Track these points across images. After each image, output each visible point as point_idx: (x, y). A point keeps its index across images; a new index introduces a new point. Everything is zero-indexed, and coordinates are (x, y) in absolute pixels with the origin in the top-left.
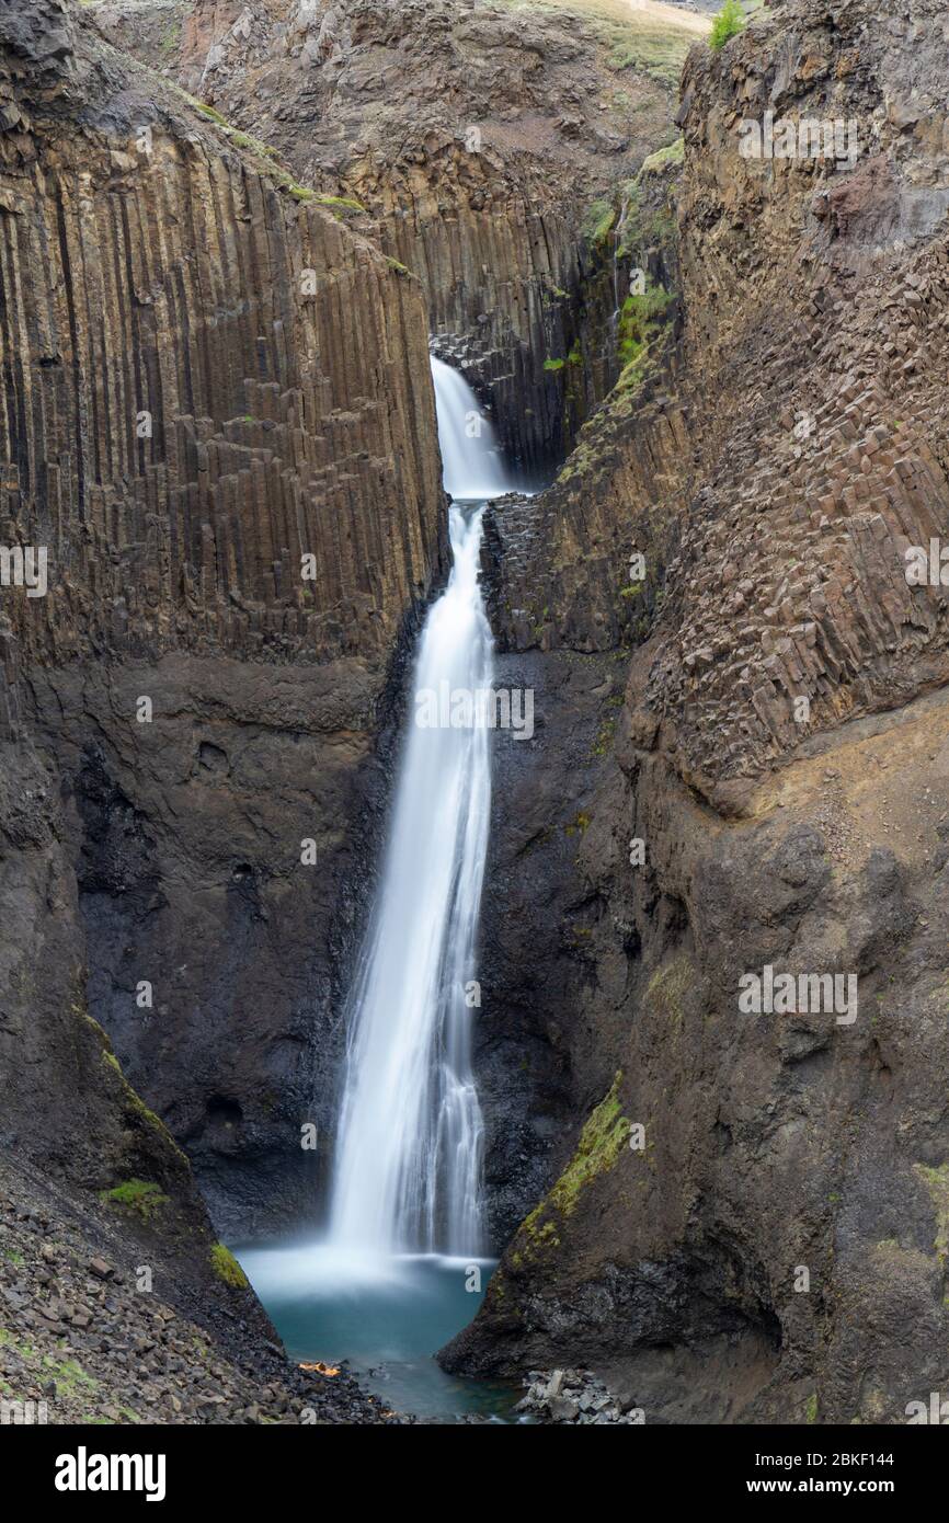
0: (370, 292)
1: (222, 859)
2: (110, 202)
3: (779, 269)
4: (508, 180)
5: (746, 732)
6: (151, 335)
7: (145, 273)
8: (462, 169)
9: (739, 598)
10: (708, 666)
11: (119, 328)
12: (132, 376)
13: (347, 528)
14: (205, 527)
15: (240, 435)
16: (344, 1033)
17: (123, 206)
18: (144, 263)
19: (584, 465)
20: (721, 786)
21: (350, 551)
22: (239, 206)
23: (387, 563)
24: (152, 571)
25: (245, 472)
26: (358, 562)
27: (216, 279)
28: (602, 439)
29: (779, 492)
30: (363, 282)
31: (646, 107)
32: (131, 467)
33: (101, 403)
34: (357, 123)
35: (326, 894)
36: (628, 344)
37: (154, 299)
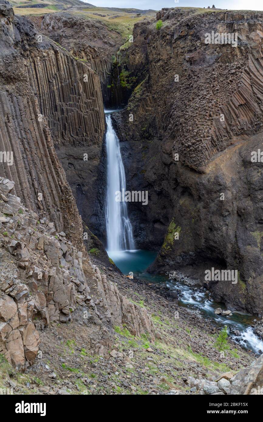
0: (92, 77)
1: (74, 184)
2: (43, 63)
3: (176, 71)
4: (99, 53)
5: (202, 158)
6: (53, 88)
7: (50, 76)
8: (90, 51)
9: (195, 133)
10: (191, 146)
11: (46, 87)
12: (50, 96)
13: (92, 121)
14: (66, 123)
15: (70, 105)
16: (104, 213)
17: (46, 63)
18: (50, 74)
19: (132, 107)
20: (199, 168)
21: (93, 126)
22: (66, 62)
23: (99, 127)
24: (56, 132)
25: (73, 112)
26: (94, 127)
27: (63, 76)
28: (135, 102)
29: (197, 113)
30: (91, 75)
31: (117, 38)
32: (50, 113)
33: (44, 101)
34: (69, 43)
35: (95, 188)
36: (122, 82)
37: (52, 81)
